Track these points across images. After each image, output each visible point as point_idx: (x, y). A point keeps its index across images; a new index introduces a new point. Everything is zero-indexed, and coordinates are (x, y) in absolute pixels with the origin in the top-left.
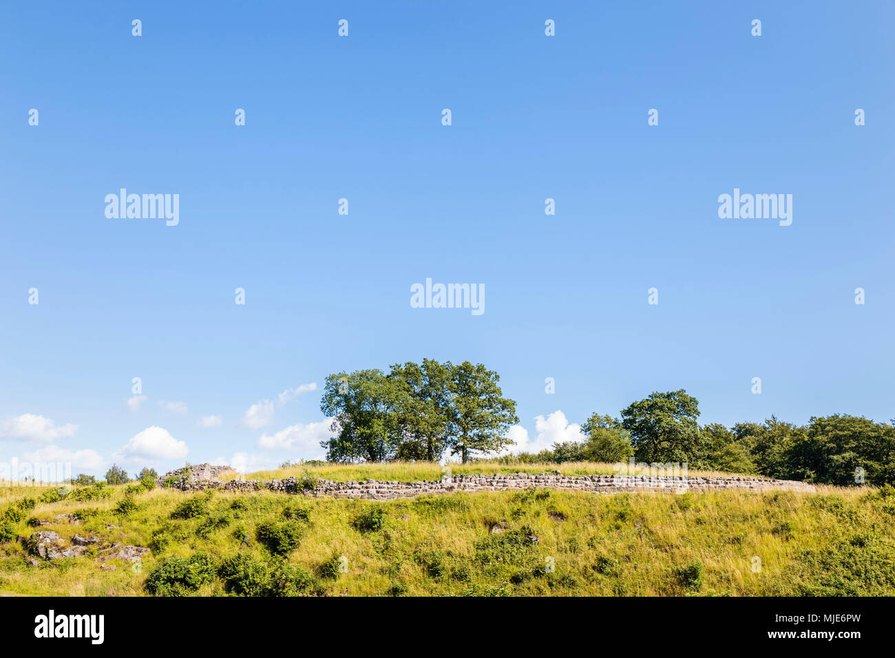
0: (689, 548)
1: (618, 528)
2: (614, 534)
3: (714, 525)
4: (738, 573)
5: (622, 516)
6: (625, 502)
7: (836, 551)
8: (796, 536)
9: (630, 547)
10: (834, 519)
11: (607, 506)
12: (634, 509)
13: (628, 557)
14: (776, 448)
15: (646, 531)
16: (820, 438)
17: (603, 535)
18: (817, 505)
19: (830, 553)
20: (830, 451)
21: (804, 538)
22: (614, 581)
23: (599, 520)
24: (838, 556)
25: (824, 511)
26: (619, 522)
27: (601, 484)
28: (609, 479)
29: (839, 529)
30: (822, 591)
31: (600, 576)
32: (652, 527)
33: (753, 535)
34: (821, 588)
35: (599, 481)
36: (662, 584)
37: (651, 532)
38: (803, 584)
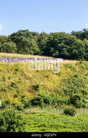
0: (35, 79)
1: (16, 73)
2: (15, 75)
3: (41, 72)
4: (48, 86)
5: (17, 70)
6: (17, 66)
7: (71, 79)
8: (62, 75)
9: (20, 79)
10: (70, 70)
11: (12, 67)
12: (20, 68)
13: (19, 82)
14: (43, 41)
15: (24, 74)
16: (56, 39)
17: (12, 76)
18: (66, 66)
19: (70, 79)
20: (58, 43)
21: (64, 75)
22: (16, 89)
23: (10, 71)
24: (71, 80)
25: (68, 68)
26: (16, 72)
27: (10, 60)
28: (12, 59)
29: (71, 73)
30: (69, 90)
31: (12, 88)
32: (25, 73)
33: (51, 75)
34: (68, 89)
35: (9, 59)
36: (29, 89)
37: (25, 75)
38: (64, 88)
